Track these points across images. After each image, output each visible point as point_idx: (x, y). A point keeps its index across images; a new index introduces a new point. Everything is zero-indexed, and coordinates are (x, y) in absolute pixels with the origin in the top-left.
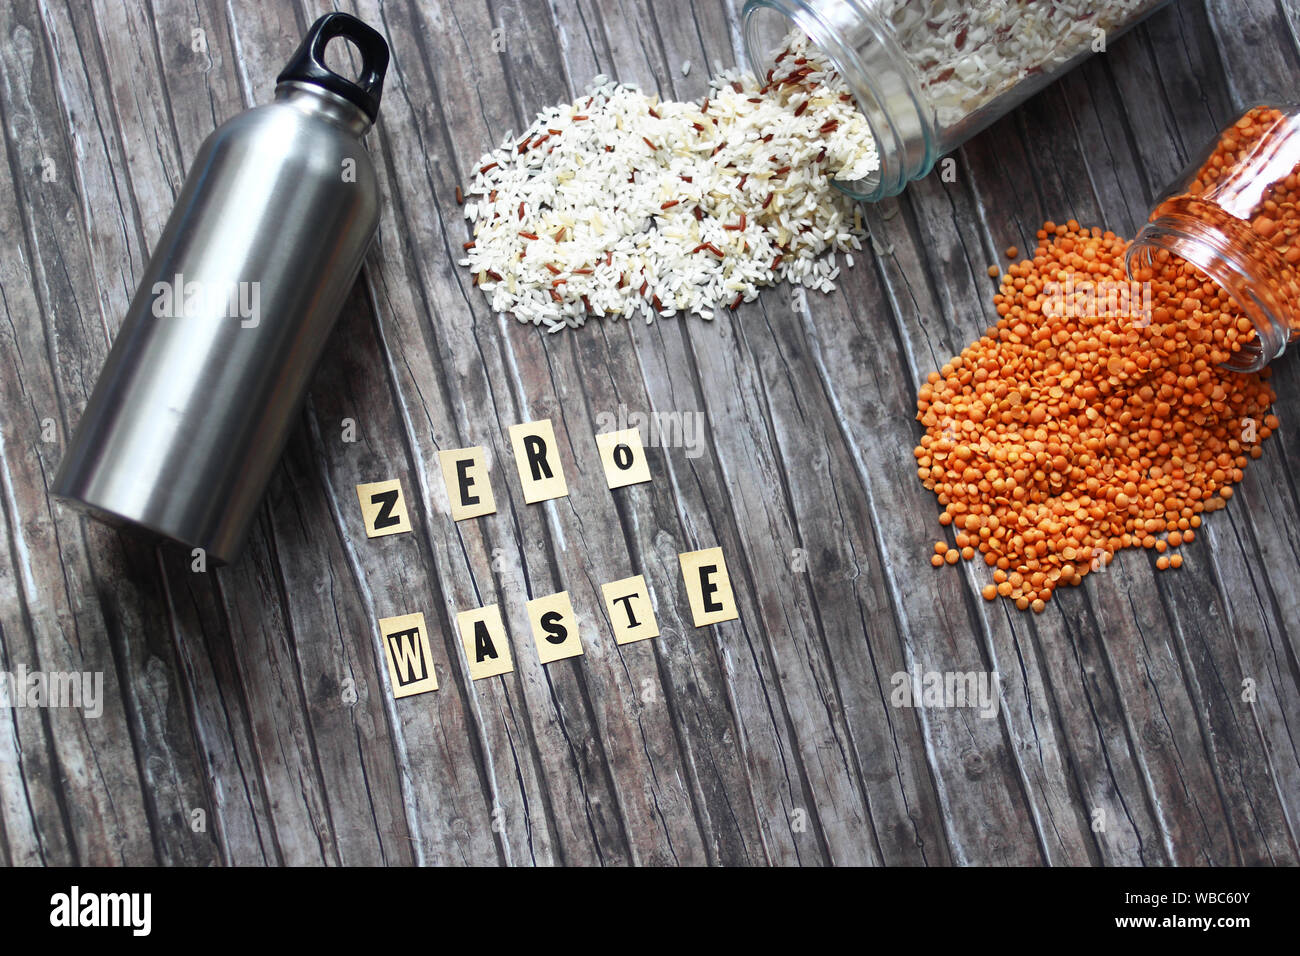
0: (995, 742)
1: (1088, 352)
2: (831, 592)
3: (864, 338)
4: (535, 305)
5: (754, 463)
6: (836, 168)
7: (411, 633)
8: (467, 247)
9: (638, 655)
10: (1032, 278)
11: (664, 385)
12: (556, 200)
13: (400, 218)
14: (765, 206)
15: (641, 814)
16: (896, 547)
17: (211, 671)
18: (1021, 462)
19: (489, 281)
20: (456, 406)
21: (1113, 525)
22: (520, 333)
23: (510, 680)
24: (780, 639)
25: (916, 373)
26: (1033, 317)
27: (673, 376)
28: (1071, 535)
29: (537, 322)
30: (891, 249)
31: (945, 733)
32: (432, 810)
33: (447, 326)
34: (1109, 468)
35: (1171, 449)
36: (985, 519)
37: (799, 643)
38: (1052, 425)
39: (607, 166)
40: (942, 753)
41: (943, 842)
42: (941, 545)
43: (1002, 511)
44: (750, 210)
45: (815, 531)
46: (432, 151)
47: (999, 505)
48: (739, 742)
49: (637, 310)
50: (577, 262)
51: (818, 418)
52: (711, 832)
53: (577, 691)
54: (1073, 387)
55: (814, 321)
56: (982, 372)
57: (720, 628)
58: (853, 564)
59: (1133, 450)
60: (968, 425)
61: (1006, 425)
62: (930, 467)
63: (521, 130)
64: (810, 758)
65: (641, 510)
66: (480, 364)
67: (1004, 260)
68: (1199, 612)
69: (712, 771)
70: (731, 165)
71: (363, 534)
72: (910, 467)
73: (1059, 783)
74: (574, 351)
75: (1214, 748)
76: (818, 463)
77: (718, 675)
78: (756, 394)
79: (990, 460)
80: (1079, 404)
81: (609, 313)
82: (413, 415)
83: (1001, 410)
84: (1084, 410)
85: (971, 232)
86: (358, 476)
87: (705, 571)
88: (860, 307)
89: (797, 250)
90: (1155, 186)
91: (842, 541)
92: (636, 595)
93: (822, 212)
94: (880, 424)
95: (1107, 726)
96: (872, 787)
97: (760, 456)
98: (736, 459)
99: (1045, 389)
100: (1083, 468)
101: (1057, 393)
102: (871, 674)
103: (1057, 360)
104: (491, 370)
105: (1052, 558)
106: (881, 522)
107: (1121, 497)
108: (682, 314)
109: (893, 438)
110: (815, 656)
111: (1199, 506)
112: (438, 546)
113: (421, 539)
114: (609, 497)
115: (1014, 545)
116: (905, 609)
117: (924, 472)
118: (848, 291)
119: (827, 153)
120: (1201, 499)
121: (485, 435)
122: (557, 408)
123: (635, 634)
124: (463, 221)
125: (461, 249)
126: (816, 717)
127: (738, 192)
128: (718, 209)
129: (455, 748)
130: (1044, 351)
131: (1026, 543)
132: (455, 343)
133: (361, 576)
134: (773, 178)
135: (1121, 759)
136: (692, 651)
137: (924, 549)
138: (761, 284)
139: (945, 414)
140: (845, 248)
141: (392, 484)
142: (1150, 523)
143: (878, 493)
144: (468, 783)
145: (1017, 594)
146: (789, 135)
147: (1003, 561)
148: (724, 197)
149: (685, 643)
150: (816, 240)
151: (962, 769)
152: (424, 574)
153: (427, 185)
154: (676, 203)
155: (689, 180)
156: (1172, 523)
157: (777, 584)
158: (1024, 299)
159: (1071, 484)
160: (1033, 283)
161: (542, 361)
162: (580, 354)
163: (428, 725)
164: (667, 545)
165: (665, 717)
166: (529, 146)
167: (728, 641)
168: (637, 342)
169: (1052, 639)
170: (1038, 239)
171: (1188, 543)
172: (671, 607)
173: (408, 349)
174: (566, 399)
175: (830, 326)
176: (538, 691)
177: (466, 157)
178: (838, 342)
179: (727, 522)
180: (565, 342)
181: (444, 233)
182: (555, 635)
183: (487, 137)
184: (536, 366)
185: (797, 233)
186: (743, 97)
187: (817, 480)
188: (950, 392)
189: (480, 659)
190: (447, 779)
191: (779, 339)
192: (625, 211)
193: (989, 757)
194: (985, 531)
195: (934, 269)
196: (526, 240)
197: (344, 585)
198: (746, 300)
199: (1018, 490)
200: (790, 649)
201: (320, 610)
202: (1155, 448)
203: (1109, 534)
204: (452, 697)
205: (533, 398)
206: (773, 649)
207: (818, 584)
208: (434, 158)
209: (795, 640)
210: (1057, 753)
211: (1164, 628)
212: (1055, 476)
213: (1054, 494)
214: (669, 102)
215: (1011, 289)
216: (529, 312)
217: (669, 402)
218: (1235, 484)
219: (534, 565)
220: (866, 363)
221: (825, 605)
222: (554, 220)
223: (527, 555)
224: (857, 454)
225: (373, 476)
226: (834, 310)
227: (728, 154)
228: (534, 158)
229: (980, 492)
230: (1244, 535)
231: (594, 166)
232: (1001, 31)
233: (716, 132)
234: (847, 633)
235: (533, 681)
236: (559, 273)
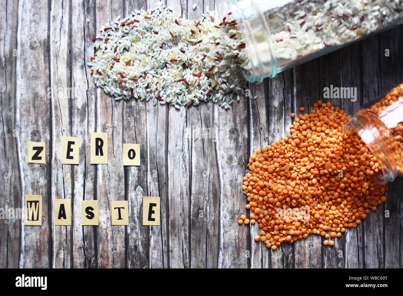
1: (320, 157)
2: (197, 224)
3: (236, 129)
4: (112, 88)
5: (181, 168)
6: (241, 62)
7: (36, 202)
8: (92, 59)
9: (119, 230)
10: (307, 121)
11: (154, 130)
12: (130, 48)
13: (69, 41)
14: (210, 70)
16: (226, 213)
18: (282, 193)
19: (96, 74)
20: (73, 120)
21: (311, 225)
22: (105, 96)
23: (69, 228)
24: (173, 237)
25: (252, 148)
26: (303, 137)
27: (158, 126)
28: (294, 225)
29: (112, 94)
33: (77, 88)
35: (342, 201)
36: (262, 211)
38: (298, 181)
39: (153, 39)
42: (244, 216)
43: (270, 210)
44: (204, 70)
45: (198, 199)
46: (88, 17)
47: (269, 207)
49: (151, 98)
50: (132, 75)
51: (210, 156)
53: (93, 238)
54: (310, 169)
55: (218, 118)
56: (277, 154)
57: (152, 228)
58: (208, 215)
59: (327, 198)
60: (266, 174)
61: (281, 177)
62: (248, 186)
63: (124, 17)
65: (134, 176)
66: (86, 105)
67: (298, 111)
68: (334, 264)
71: (26, 161)
72: (240, 184)
74: (123, 109)
76: (205, 174)
77: (147, 245)
78: (188, 142)
79: (270, 189)
80: (311, 176)
81: (140, 97)
82: (56, 120)
83: (280, 171)
84: (312, 179)
85: (289, 97)
86: (30, 138)
87: (152, 205)
88: (238, 117)
89: (219, 90)
90: (366, 96)
91: (206, 206)
92: (123, 208)
93: (232, 77)
94: (233, 164)
97: (184, 166)
98: (174, 165)
99: (299, 167)
100: (306, 200)
101: (303, 169)
102: (204, 258)
103: (307, 157)
104: (90, 109)
105: (284, 232)
106: (223, 202)
107: (317, 215)
108: (168, 105)
109: (236, 171)
110: (185, 246)
111: (346, 225)
112: (54, 172)
113: (48, 169)
114: (122, 168)
115: (271, 223)
116: (224, 237)
117: (244, 187)
118: (234, 110)
119: (239, 56)
120: (348, 222)
121: (81, 133)
122: (111, 129)
123: (120, 222)
124: (93, 48)
125: (90, 59)
127: (201, 62)
128: (192, 67)
129: (42, 249)
130: (303, 152)
131: (276, 224)
132: (79, 95)
133: (22, 176)
134: (216, 60)
136: (139, 234)
138: (202, 100)
139: (258, 167)
140: (238, 93)
141: (42, 144)
142: (325, 227)
143: (225, 190)
144: (44, 263)
145: (267, 242)
146: (226, 45)
147: (265, 228)
148: (195, 62)
149: (137, 230)
150: (227, 87)
152: (46, 181)
153: (83, 30)
154: (176, 60)
155: (184, 52)
156: (334, 229)
157: (177, 216)
158: (301, 129)
160: (306, 124)
161: (110, 110)
162: (125, 111)
163: (34, 238)
164: (140, 192)
165: (123, 256)
166: (126, 24)
167: (154, 233)
168: (148, 111)
169: (276, 261)
170: (313, 106)
171: (338, 238)
172: (135, 216)
174: (115, 127)
175: (224, 122)
176: (78, 235)
177: (100, 22)
178: (225, 129)
179: (165, 188)
180: (121, 105)
181: (85, 51)
182: (90, 216)
183: (110, 16)
184: (107, 111)
185: (220, 84)
186: (213, 24)
187: (203, 180)
188: (263, 159)
189: (59, 218)
190: (37, 259)
191: (203, 122)
192: (156, 59)
194: (261, 215)
195: (270, 109)
196: (115, 62)
197: (15, 178)
198: (194, 104)
199: (278, 204)
200: (176, 242)
201: (5, 185)
202: (336, 199)
203: (308, 227)
204: (46, 229)
205: (103, 123)
206: (170, 240)
207: (193, 220)
208: (88, 20)
209: (179, 239)
212: (294, 201)
213: (292, 207)
214: (184, 18)
215: (298, 124)
216: (109, 90)
217: (154, 137)
218: (362, 219)
219: (88, 187)
220: (234, 139)
221: (194, 228)
222: (127, 56)
223: (86, 183)
224: (221, 174)
225: (36, 139)
226: (227, 116)
227: (201, 46)
228: (126, 29)
229: (263, 200)
230: (360, 239)
231: (148, 38)
232: (318, 26)
233: (199, 36)
234: (200, 241)
235: (77, 231)
236: (124, 77)
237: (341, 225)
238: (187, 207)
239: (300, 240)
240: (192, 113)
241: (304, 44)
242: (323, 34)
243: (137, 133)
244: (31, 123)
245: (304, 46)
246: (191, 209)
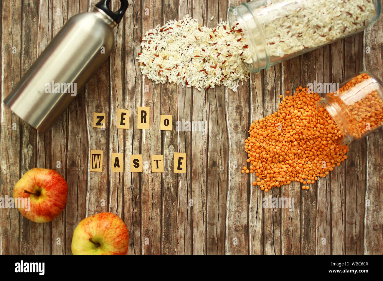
0: (245, 223)
1: (300, 126)
2: (212, 173)
3: (240, 106)
4: (153, 75)
6: (244, 58)
7: (98, 155)
8: (140, 54)
9: (157, 176)
10: (291, 101)
11: (182, 106)
12: (166, 47)
13: (123, 42)
14: (223, 64)
15: (147, 217)
16: (233, 165)
17: (44, 152)
18: (273, 151)
19: (142, 65)
20: (125, 97)
21: (293, 174)
22: (148, 81)
23: (121, 174)
24: (195, 181)
25: (252, 119)
26: (288, 112)
27: (185, 103)
28: (281, 174)
29: (153, 80)
30: (254, 84)
31: (232, 217)
32: (93, 203)
33: (128, 75)
34: (296, 159)
35: (315, 158)
36: (259, 164)
37: (200, 184)
38: (284, 143)
39: (183, 41)
40: (230, 222)
41: (223, 245)
42: (245, 168)
43: (264, 163)
44: (219, 63)
45: (213, 155)
46: (136, 25)
47: (263, 161)
48: (177, 206)
49: (181, 83)
50: (167, 66)
51: (222, 125)
52: (164, 227)
53: (138, 181)
54: (293, 134)
55: (228, 98)
56: (269, 124)
57: (180, 174)
58: (220, 166)
59: (305, 156)
60: (261, 138)
61: (272, 140)
62: (248, 146)
63: (162, 25)
64: (194, 214)
65: (168, 138)
66: (135, 87)
67: (285, 94)
68: (310, 203)
69: (168, 211)
70: (217, 49)
71: (92, 126)
72: (243, 145)
73: (259, 238)
74: (161, 90)
75: (303, 239)
76: (218, 137)
77: (176, 187)
78: (207, 114)
79: (264, 149)
80: (293, 140)
81: (173, 82)
82: (113, 97)
83: (272, 136)
84: (294, 142)
85: (278, 83)
86: (95, 110)
87: (180, 158)
88: (242, 97)
89: (229, 78)
91: (219, 160)
92: (160, 160)
93: (238, 69)
94: (238, 131)
95: (276, 226)
96: (209, 226)
99: (285, 133)
100: (289, 157)
101: (288, 135)
102: (217, 197)
103: (291, 126)
104: (137, 90)
105: (274, 179)
106: (231, 157)
107: (297, 168)
108: (192, 87)
109: (240, 136)
110: (203, 188)
111: (318, 175)
112: (111, 134)
113: (107, 132)
114: (160, 132)
115: (264, 173)
116: (231, 182)
117: (246, 147)
118: (240, 92)
119: (243, 54)
120: (319, 173)
121: (131, 107)
122: (152, 105)
123: (157, 170)
124: (140, 47)
125: (137, 55)
126: (199, 204)
127: (217, 58)
128: (210, 61)
129: (103, 188)
130: (288, 122)
131: (268, 173)
132: (129, 80)
133: (89, 137)
134: (227, 56)
135: (277, 236)
136: (171, 179)
137: (240, 167)
138: (216, 84)
139: (256, 133)
140: (242, 80)
141: (103, 114)
142: (303, 176)
143: (232, 149)
144: (104, 198)
145: (262, 186)
146: (234, 46)
147: (261, 176)
148: (212, 58)
149: (170, 176)
150: (234, 76)
151: (234, 228)
152: (106, 141)
153: (133, 34)
154: (199, 56)
155: (204, 50)
156: (309, 178)
157: (198, 167)
158: (287, 107)
159: (285, 160)
160: (291, 103)
161: (151, 91)
162: (162, 92)
163: (97, 180)
164: (172, 149)
165: (159, 194)
166: (163, 30)
167: (181, 178)
168: (178, 92)
170: (296, 90)
171: (312, 184)
172: (169, 166)
173: (116, 79)
174: (155, 103)
175: (232, 100)
176: (128, 179)
177: (145, 29)
178: (233, 105)
179: (189, 147)
180: (159, 87)
181: (134, 49)
182: (136, 165)
183: (152, 25)
185: (230, 73)
186: (225, 31)
187: (217, 142)
188: (259, 127)
189: (115, 167)
190: (99, 195)
191: (217, 100)
192: (184, 55)
193: (242, 226)
194: (258, 167)
195: (265, 92)
196: (155, 57)
197: (84, 138)
198: (211, 88)
199: (270, 159)
200: (197, 185)
201: (76, 143)
202: (311, 156)
203: (291, 176)
204: (105, 175)
205: (146, 100)
206: (193, 183)
207: (209, 169)
208: (136, 27)
209: (199, 183)
210: (260, 230)
211: (299, 205)
212: (281, 157)
213: (280, 162)
214: (205, 27)
215: (284, 103)
216: (151, 77)
217: (183, 110)
218: (330, 172)
219: (135, 145)
220: (239, 113)
221: (210, 175)
222: (165, 53)
223: (134, 142)
224: (229, 137)
225: (99, 111)
226: (234, 96)
227: (217, 46)
228: (164, 34)
229: (259, 156)
230: (328, 186)
231: (179, 40)
232: (299, 33)
233: (215, 39)
234: (214, 184)
235: (127, 176)
236: (162, 68)
237: (315, 175)
238: (205, 160)
239: (285, 185)
240: (210, 94)
241: (289, 46)
242: (303, 39)
243: (170, 108)
244: (95, 100)
245: (290, 47)
246: (208, 162)
